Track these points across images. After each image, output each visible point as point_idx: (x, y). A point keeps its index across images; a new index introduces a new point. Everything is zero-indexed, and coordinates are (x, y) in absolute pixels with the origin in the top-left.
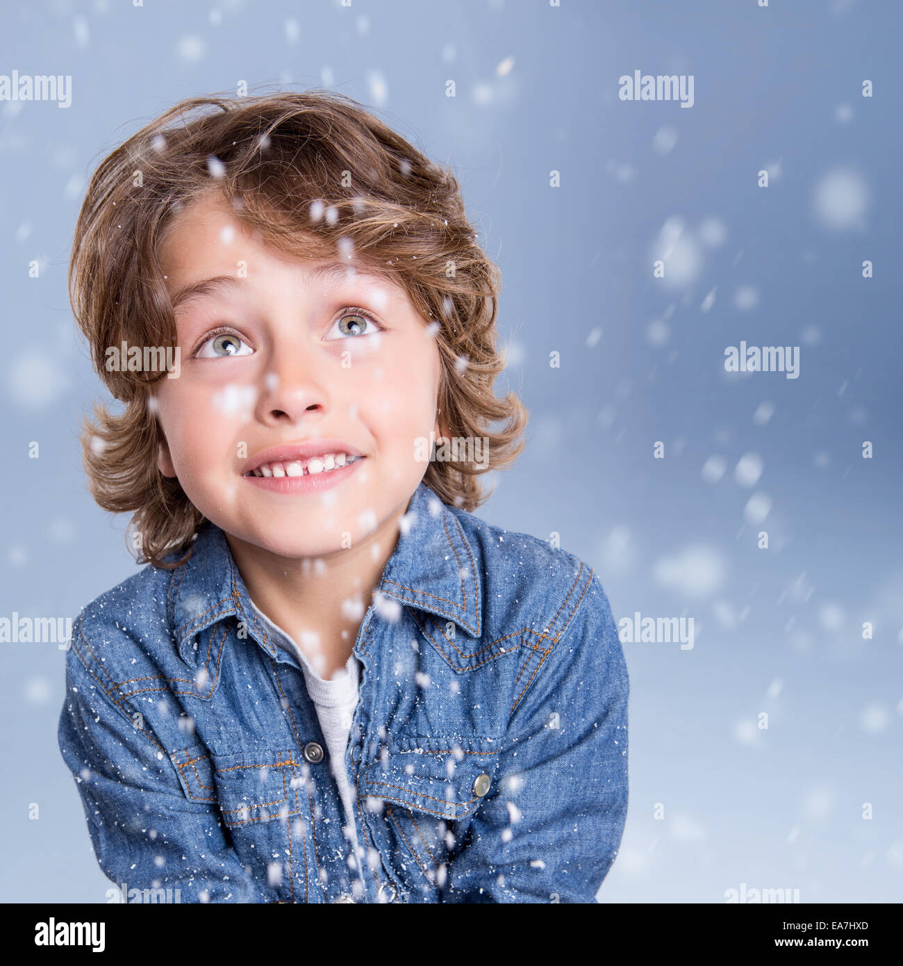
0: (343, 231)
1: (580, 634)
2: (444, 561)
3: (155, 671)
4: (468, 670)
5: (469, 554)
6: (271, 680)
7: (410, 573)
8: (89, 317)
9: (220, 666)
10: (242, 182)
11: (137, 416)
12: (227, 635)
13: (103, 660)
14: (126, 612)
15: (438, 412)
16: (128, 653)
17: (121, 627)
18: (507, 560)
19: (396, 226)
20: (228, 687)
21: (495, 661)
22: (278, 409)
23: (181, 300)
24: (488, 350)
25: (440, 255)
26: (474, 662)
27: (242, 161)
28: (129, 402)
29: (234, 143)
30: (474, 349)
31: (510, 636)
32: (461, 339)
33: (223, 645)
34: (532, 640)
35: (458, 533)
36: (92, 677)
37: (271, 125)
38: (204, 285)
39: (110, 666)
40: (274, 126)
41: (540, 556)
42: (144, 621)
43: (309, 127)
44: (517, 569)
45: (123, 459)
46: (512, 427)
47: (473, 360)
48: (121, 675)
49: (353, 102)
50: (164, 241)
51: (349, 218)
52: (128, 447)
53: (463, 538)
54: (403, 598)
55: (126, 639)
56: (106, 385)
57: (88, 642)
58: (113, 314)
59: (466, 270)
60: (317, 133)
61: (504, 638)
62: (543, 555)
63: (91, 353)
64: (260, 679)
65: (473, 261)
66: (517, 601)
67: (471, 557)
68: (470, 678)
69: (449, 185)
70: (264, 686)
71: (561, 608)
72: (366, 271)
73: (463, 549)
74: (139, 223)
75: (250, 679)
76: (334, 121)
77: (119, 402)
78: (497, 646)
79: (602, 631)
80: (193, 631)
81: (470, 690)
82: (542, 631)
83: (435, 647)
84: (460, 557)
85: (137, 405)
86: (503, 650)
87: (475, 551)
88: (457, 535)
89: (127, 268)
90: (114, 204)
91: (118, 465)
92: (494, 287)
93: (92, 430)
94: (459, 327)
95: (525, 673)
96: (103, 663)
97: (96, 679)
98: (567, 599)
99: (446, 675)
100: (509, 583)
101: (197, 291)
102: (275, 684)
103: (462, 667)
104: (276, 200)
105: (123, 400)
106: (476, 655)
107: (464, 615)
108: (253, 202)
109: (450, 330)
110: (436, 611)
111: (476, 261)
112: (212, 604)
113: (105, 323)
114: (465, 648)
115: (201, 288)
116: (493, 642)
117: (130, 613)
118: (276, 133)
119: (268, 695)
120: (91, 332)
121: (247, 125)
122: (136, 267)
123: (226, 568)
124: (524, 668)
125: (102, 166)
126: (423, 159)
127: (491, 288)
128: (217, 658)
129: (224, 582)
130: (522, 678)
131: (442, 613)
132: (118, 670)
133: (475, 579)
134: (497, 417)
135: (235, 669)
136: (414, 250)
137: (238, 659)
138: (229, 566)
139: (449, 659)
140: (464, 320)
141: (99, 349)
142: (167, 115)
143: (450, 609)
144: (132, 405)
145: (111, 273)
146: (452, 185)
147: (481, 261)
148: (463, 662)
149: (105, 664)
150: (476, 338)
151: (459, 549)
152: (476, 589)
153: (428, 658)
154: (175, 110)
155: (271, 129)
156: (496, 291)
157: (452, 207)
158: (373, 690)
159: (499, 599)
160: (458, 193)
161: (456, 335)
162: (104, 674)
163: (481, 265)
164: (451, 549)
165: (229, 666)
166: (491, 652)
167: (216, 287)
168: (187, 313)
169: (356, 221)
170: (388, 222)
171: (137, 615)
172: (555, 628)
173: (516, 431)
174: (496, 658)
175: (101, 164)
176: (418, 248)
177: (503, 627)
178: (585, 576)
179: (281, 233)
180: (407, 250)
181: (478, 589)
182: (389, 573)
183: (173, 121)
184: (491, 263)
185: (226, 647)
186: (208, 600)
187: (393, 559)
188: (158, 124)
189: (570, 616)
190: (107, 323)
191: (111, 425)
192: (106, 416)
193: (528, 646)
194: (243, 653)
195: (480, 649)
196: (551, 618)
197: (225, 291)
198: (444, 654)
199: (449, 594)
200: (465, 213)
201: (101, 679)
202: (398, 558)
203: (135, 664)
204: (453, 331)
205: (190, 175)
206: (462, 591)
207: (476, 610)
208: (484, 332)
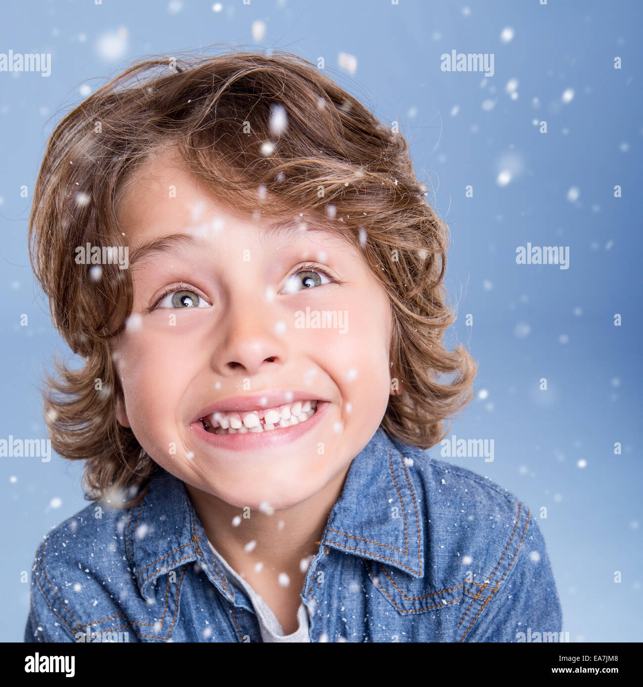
0: (295, 189)
1: (519, 581)
2: (388, 503)
3: (116, 610)
4: (412, 612)
5: (413, 495)
6: (227, 615)
7: (354, 518)
8: (48, 274)
9: (179, 603)
10: (197, 139)
11: (95, 370)
12: (185, 573)
13: (66, 602)
14: (88, 554)
15: (390, 365)
16: (89, 593)
17: (84, 568)
18: (449, 507)
19: (347, 185)
20: (186, 623)
21: (438, 610)
22: (233, 361)
23: (138, 257)
24: (438, 305)
25: (390, 212)
26: (418, 606)
27: (197, 119)
28: (88, 357)
29: (189, 101)
30: (424, 304)
31: (452, 589)
32: (412, 294)
33: (181, 583)
34: (473, 590)
35: (403, 472)
36: (55, 614)
37: (225, 83)
38: (160, 242)
39: (73, 608)
40: (227, 84)
41: (481, 503)
42: (106, 564)
43: (261, 85)
44: (458, 517)
45: (82, 412)
46: (461, 378)
47: (424, 313)
48: (84, 618)
49: (306, 62)
50: (122, 199)
51: (301, 177)
52: (88, 400)
53: (407, 478)
54: (345, 547)
55: (87, 579)
56: (65, 341)
57: (51, 581)
58: (72, 270)
59: (416, 227)
60: (270, 92)
61: (447, 590)
62: (484, 502)
63: (51, 308)
64: (217, 616)
65: (422, 218)
66: (459, 555)
67: (414, 499)
68: (414, 620)
69: (398, 145)
70: (221, 622)
71: (502, 559)
72: (320, 228)
73: (407, 490)
74: (97, 181)
75: (207, 615)
76: (287, 80)
77: (78, 356)
78: (439, 597)
79: (541, 571)
80: (155, 575)
81: (414, 633)
82: (483, 582)
83: (380, 590)
84: (404, 499)
85: (96, 360)
86: (444, 602)
87: (418, 492)
88: (402, 475)
89: (85, 225)
90: (71, 163)
91: (77, 417)
92: (443, 243)
93: (51, 382)
94: (409, 281)
95: (467, 618)
96: (66, 605)
97: (60, 617)
98: (506, 549)
99: (391, 616)
100: (451, 532)
101: (154, 248)
102: (231, 620)
103: (406, 610)
104: (230, 157)
105: (82, 355)
106: (419, 599)
107: (405, 559)
108: (208, 159)
109: (401, 284)
110: (378, 559)
111: (426, 218)
112: (173, 548)
113: (64, 279)
114: (408, 590)
115: (158, 245)
116: (435, 592)
117: (92, 555)
118: (231, 91)
119: (224, 631)
120: (50, 288)
121: (202, 83)
122: (94, 223)
123: (185, 512)
124: (466, 614)
125: (59, 127)
126: (373, 119)
127: (440, 245)
128: (176, 596)
129: (184, 526)
130: (464, 623)
131: (383, 560)
132: (81, 613)
133: (417, 521)
134: (447, 368)
135: (193, 607)
136: (365, 207)
137: (195, 596)
138: (188, 510)
139: (393, 600)
140: (415, 275)
141: (58, 304)
142: (123, 76)
143: (392, 554)
144: (90, 360)
145: (70, 230)
146: (402, 145)
147: (431, 219)
148: (407, 604)
149: (68, 605)
150: (426, 294)
151: (403, 490)
152: (418, 531)
153: (374, 600)
154: (131, 70)
155: (224, 87)
156: (445, 247)
157: (402, 164)
158: (324, 626)
159: (441, 550)
160: (407, 152)
161: (407, 289)
162: (68, 614)
163: (430, 222)
164: (395, 490)
165: (188, 604)
166: (434, 600)
167: (172, 244)
168: (145, 268)
169: (308, 180)
170: (339, 181)
171: (99, 557)
172: (495, 578)
173: (466, 382)
174: (438, 608)
175: (58, 125)
176: (368, 206)
177: (446, 580)
178: (522, 521)
179: (235, 190)
180: (359, 207)
181: (420, 531)
182: (333, 520)
183: (129, 82)
184: (440, 221)
185: (184, 585)
186: (168, 543)
187: (337, 505)
188: (113, 85)
189: (510, 565)
190: (66, 279)
191: (71, 379)
192: (66, 370)
193: (470, 596)
194: (200, 588)
195: (424, 594)
196: (491, 569)
197: (181, 248)
198: (389, 596)
199: (391, 539)
200: (413, 172)
201: (64, 617)
202: (343, 504)
203: (97, 605)
204: (404, 285)
205: (146, 132)
206: (404, 534)
207: (419, 552)
208: (433, 287)
